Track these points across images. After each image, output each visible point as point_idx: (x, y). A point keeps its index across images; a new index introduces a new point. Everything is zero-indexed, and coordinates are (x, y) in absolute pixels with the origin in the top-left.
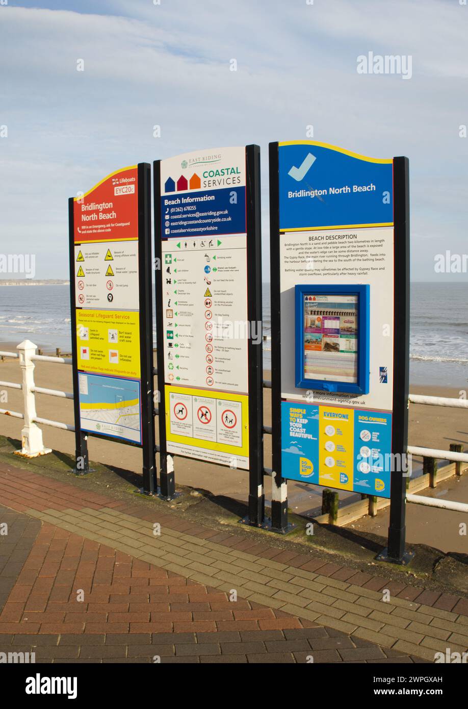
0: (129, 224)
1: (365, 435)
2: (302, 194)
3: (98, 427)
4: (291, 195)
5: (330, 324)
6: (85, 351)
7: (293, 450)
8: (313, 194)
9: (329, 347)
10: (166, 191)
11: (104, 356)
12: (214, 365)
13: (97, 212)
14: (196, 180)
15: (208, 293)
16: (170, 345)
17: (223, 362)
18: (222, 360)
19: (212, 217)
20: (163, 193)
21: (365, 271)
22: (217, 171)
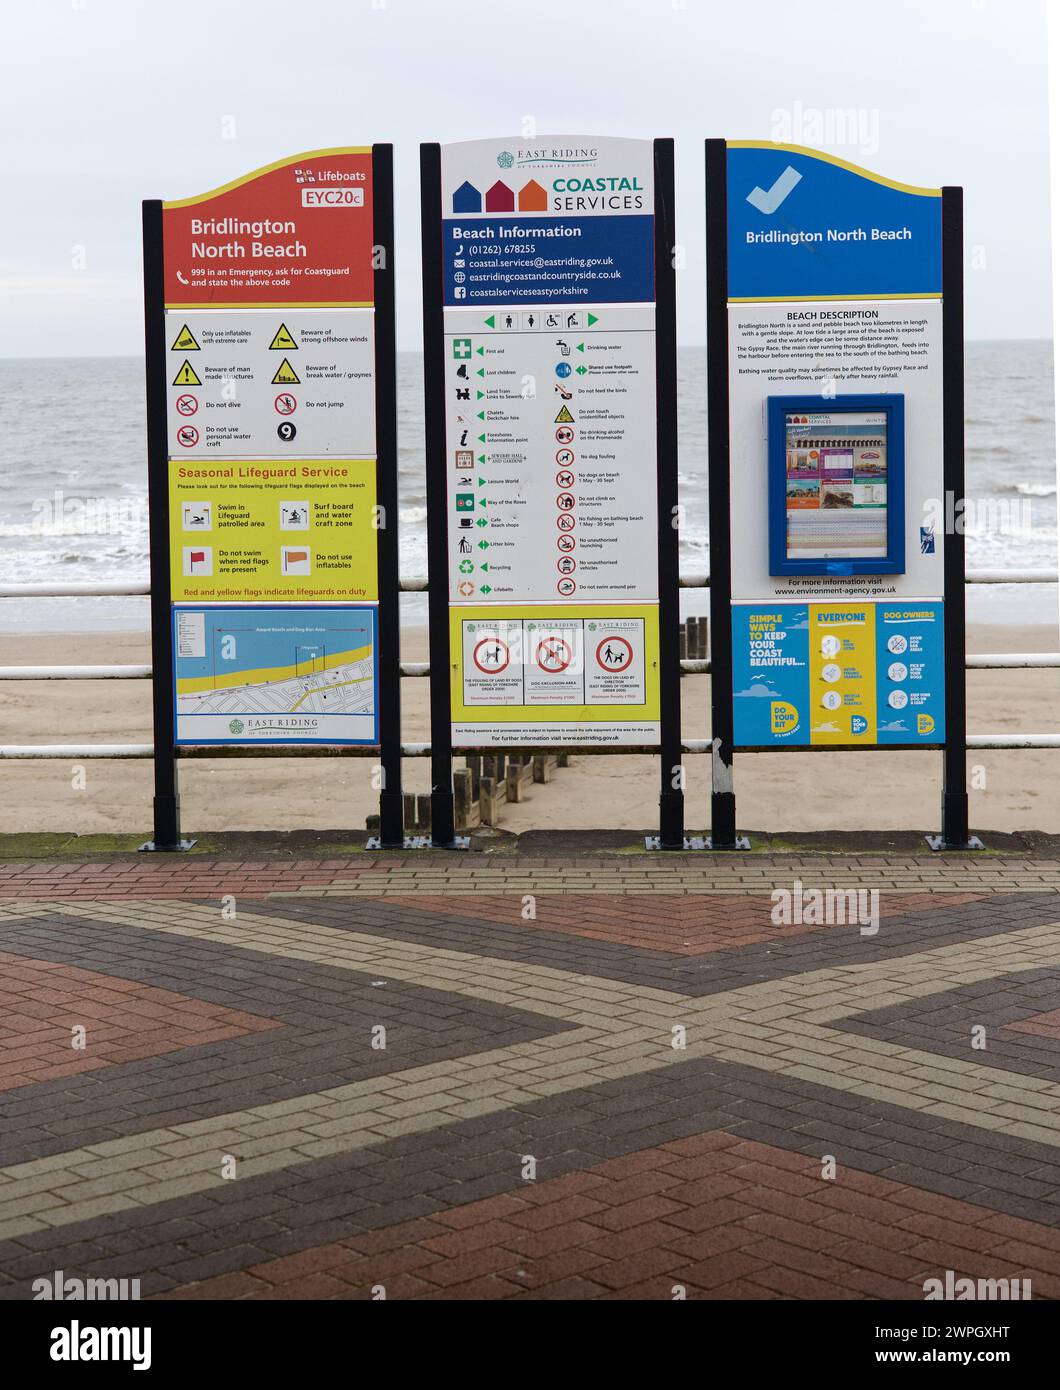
0: (347, 271)
1: (897, 644)
2: (773, 237)
3: (236, 726)
4: (751, 237)
5: (833, 462)
6: (198, 557)
7: (759, 691)
8: (795, 239)
9: (832, 501)
10: (456, 210)
11: (265, 562)
12: (577, 554)
13: (246, 240)
14: (534, 194)
15: (564, 415)
16: (466, 523)
17: (601, 546)
18: (597, 543)
19: (576, 269)
20: (448, 212)
21: (893, 372)
22: (588, 180)
